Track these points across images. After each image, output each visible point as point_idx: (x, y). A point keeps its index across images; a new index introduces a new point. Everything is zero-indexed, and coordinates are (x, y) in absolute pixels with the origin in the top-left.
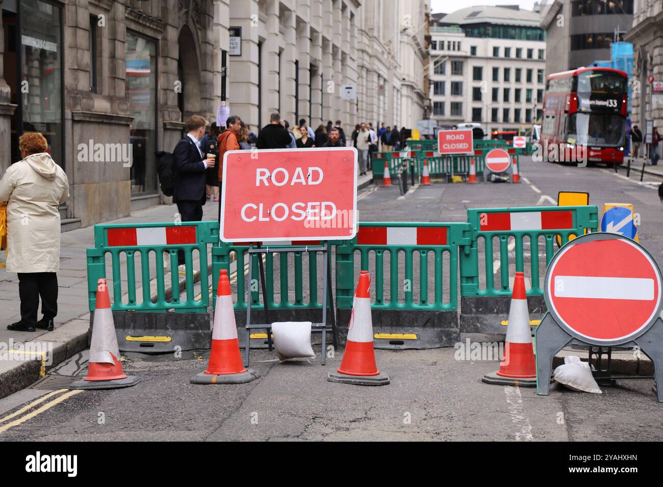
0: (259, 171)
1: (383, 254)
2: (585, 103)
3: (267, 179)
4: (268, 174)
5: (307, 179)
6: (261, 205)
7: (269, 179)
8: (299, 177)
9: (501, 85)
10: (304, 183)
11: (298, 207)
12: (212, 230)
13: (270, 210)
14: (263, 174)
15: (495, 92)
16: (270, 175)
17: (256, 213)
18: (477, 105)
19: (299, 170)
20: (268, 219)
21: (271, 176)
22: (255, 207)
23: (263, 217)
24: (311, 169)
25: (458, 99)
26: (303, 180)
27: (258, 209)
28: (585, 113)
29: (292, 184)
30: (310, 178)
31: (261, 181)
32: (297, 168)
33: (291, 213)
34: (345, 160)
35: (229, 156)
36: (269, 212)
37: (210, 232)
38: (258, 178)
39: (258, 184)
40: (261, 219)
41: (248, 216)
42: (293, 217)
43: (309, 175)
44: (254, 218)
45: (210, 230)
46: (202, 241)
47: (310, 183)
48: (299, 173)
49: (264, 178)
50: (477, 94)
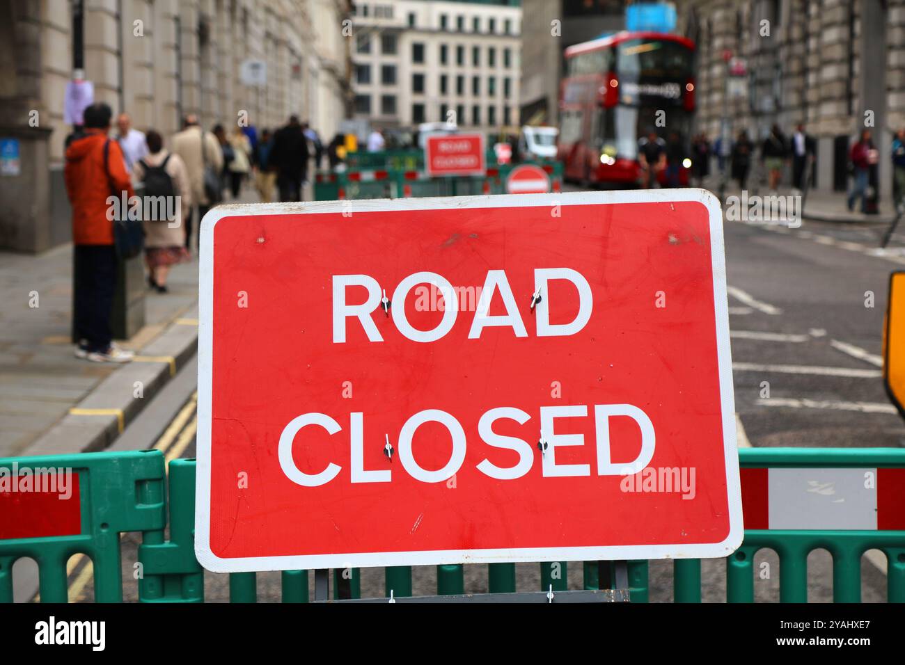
0: (340, 283)
1: (752, 561)
2: (630, 91)
3: (373, 315)
4: (376, 294)
5: (529, 316)
6: (357, 419)
7: (383, 316)
8: (497, 307)
9: (452, 70)
10: (521, 331)
11: (502, 427)
12: (140, 483)
13: (395, 441)
14: (356, 295)
15: (444, 80)
16: (385, 300)
17: (338, 449)
18: (419, 99)
19: (497, 278)
20: (384, 476)
21: (389, 304)
22: (332, 427)
23: (368, 466)
24: (542, 277)
25: (390, 90)
26: (514, 319)
27: (345, 434)
28: (629, 106)
29: (475, 333)
30: (543, 311)
31: (353, 324)
32: (491, 273)
33: (477, 450)
34: (673, 239)
35: (223, 226)
36: (388, 447)
37: (131, 492)
38: (341, 310)
39: (339, 335)
40: (359, 475)
41: (307, 463)
42: (486, 467)
43: (538, 301)
44: (333, 471)
45: (132, 486)
46: (104, 525)
47: (545, 328)
48: (497, 288)
49: (364, 313)
50: (418, 83)
